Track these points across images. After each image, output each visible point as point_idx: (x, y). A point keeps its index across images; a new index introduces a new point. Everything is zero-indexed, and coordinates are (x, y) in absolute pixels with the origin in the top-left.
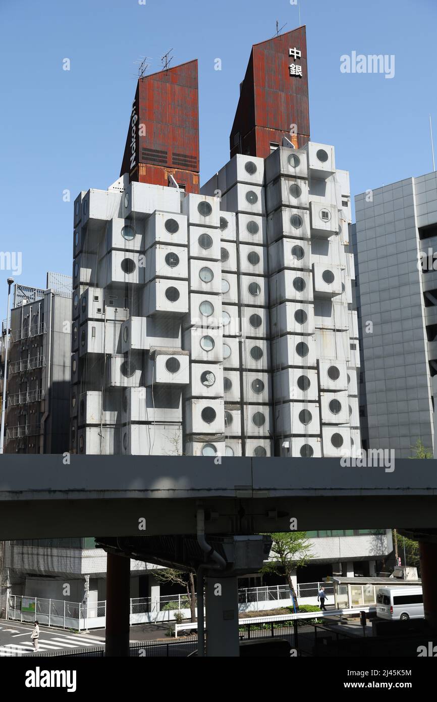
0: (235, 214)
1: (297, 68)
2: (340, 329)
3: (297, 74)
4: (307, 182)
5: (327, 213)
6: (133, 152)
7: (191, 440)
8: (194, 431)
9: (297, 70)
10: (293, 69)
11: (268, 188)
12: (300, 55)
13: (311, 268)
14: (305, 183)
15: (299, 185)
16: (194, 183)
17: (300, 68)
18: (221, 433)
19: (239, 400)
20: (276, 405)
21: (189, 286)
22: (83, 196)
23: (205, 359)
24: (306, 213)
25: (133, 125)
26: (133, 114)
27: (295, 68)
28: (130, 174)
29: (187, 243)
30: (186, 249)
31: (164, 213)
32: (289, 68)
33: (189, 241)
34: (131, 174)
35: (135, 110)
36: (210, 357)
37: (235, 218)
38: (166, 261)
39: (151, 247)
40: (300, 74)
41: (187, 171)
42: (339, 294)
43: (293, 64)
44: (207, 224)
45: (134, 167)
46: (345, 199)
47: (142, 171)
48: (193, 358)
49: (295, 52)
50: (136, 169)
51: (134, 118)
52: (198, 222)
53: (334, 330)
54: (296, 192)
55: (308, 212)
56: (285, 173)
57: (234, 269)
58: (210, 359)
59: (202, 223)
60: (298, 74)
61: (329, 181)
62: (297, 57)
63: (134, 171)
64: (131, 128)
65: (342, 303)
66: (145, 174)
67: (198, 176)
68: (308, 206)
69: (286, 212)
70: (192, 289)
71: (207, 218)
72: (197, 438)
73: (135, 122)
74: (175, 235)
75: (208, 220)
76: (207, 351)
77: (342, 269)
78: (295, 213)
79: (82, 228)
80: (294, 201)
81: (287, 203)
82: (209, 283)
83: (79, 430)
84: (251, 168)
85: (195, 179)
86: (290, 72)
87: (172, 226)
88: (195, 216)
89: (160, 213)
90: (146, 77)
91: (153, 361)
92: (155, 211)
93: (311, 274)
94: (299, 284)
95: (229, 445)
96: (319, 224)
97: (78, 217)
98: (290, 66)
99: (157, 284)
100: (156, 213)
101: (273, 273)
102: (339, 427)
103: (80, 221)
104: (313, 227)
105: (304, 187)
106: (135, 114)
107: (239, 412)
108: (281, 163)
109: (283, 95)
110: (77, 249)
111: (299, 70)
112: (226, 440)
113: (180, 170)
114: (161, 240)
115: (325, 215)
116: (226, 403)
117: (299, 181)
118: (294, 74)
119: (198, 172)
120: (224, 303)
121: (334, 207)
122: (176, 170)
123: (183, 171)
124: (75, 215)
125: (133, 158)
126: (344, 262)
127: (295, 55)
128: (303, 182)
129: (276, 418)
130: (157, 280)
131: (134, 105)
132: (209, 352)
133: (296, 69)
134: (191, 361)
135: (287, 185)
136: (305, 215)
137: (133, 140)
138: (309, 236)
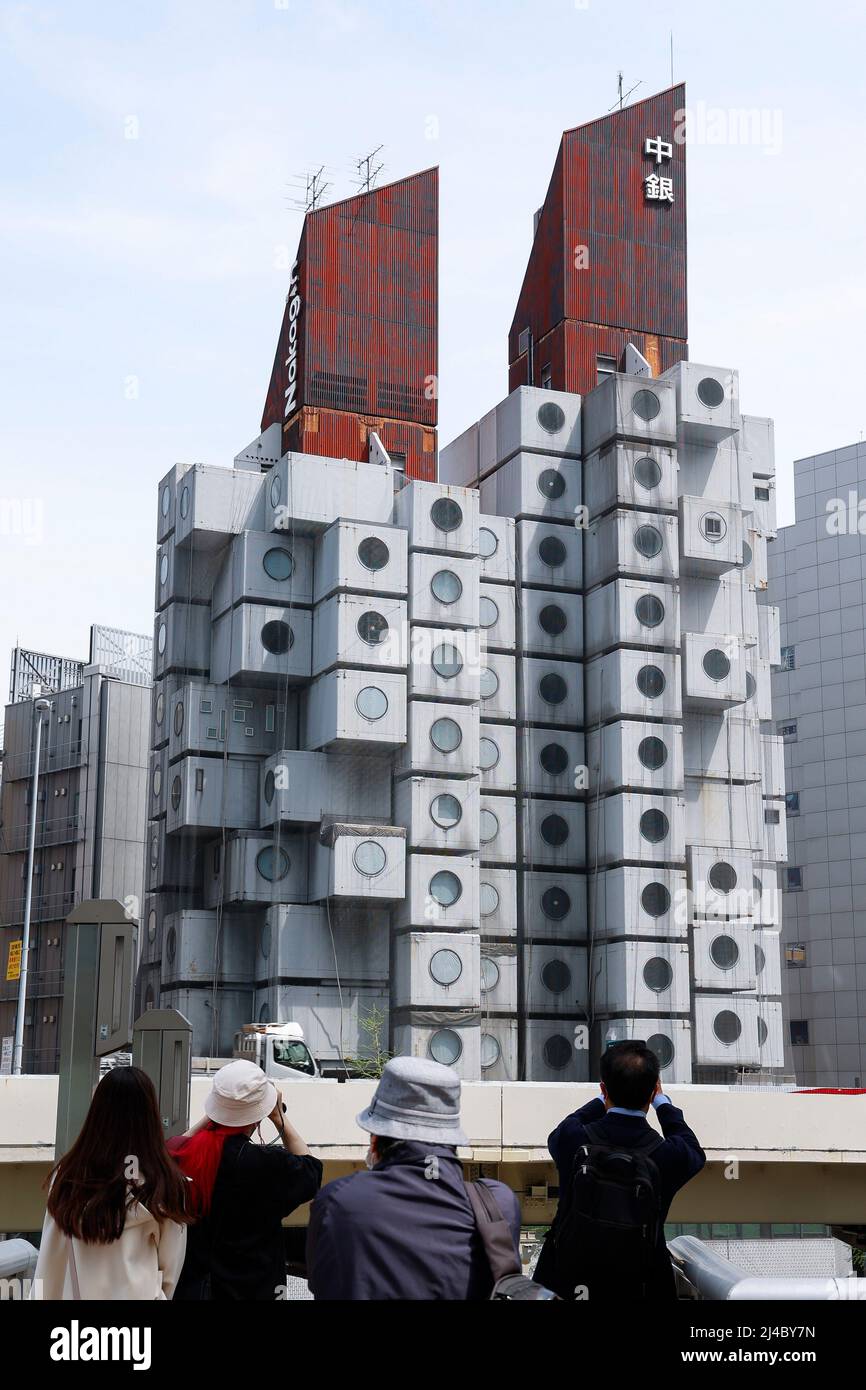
0: (513, 521)
1: (662, 184)
2: (742, 778)
3: (662, 197)
4: (674, 452)
5: (718, 523)
6: (291, 379)
7: (409, 1022)
8: (414, 1001)
9: (662, 188)
10: (654, 186)
11: (589, 463)
12: (670, 154)
13: (678, 645)
14: (670, 455)
15: (658, 461)
16: (425, 450)
17: (670, 184)
18: (472, 1007)
19: (513, 933)
20: (595, 946)
21: (409, 686)
22: (179, 476)
23: (441, 845)
24: (671, 523)
25: (292, 318)
26: (293, 293)
27: (658, 184)
28: (283, 426)
29: (405, 591)
30: (403, 604)
31: (357, 525)
32: (645, 183)
33: (409, 587)
34: (287, 427)
35: (297, 283)
36: (451, 840)
37: (513, 530)
38: (360, 631)
39: (329, 597)
40: (670, 196)
41: (410, 424)
42: (740, 702)
43: (653, 176)
44: (451, 547)
45: (293, 413)
46: (763, 484)
47: (311, 425)
48: (414, 843)
49: (657, 146)
50: (296, 417)
51: (294, 303)
52: (430, 545)
53: (727, 781)
54: (649, 474)
55: (675, 519)
56: (627, 432)
57: (510, 644)
58: (451, 844)
59: (441, 546)
60: (665, 198)
61: (724, 448)
62: (664, 157)
63: (292, 422)
64: (286, 323)
65: (746, 722)
66: (316, 430)
67: (435, 434)
68: (674, 507)
69: (626, 519)
70: (415, 691)
71: (452, 535)
72: (419, 1019)
73: (297, 312)
74: (381, 573)
75: (452, 540)
76: (445, 829)
77: (749, 646)
78: (645, 522)
79: (176, 547)
80: (644, 496)
81: (629, 501)
82: (453, 680)
83: (163, 994)
84: (551, 418)
85: (427, 439)
86: (645, 193)
87: (373, 554)
88: (426, 532)
89: (349, 524)
90: (323, 209)
91: (327, 849)
92: (338, 520)
93: (678, 657)
94: (651, 683)
95: (490, 1031)
96: (699, 547)
97: (167, 521)
98: (648, 179)
99: (340, 681)
100: (341, 524)
101: (594, 655)
102: (737, 997)
103: (172, 531)
104: (687, 554)
105: (669, 465)
106: (297, 293)
107: (515, 960)
108: (618, 411)
109: (630, 245)
110: (164, 591)
111: (666, 189)
112: (483, 1020)
113: (395, 421)
114: (350, 584)
115: (713, 526)
116: (484, 939)
117: (656, 449)
118: (657, 197)
119: (434, 426)
120: (483, 720)
121: (733, 507)
122: (386, 420)
123: (400, 422)
124: (161, 516)
125: (290, 391)
126: (752, 629)
127: (660, 153)
128: (665, 452)
129: (594, 973)
130: (341, 672)
131: (295, 272)
132: (449, 831)
133: (659, 187)
134: (410, 850)
135: (631, 460)
136: (668, 526)
137: (292, 352)
138: (676, 574)
